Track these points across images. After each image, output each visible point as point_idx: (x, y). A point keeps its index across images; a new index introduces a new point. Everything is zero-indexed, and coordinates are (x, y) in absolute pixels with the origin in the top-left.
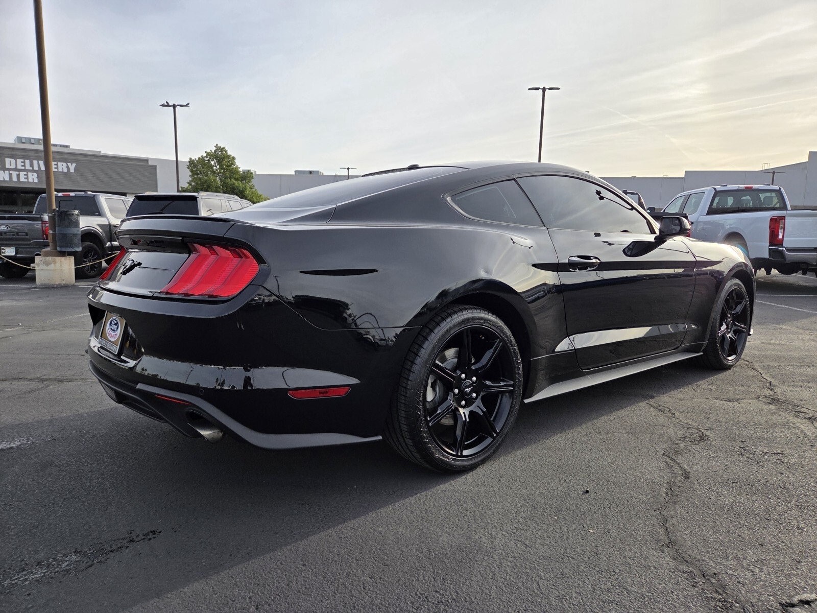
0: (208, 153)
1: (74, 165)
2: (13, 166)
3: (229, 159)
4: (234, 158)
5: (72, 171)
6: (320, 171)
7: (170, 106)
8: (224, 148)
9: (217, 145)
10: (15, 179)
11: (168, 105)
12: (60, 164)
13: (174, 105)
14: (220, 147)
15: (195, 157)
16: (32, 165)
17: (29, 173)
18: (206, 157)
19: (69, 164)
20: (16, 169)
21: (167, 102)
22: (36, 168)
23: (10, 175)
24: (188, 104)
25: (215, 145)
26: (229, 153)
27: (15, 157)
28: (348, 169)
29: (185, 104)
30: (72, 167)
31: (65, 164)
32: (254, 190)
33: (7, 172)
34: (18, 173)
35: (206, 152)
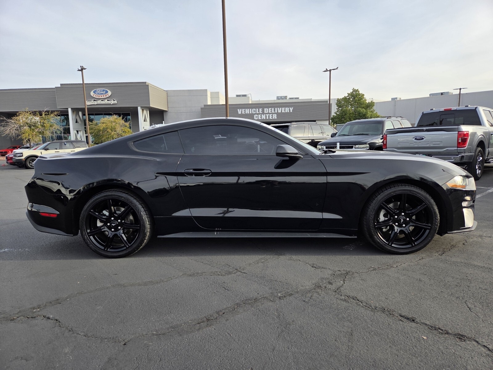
0: (349, 94)
1: (292, 108)
2: (267, 112)
3: (360, 96)
4: (363, 95)
5: (291, 111)
6: (450, 91)
7: (328, 71)
8: (357, 90)
9: (353, 88)
10: (267, 118)
11: (327, 71)
12: (286, 108)
13: (330, 70)
14: (355, 89)
15: (341, 97)
16: (274, 111)
17: (273, 115)
18: (348, 96)
19: (290, 108)
20: (268, 113)
21: (326, 69)
22: (276, 112)
23: (266, 116)
24: (337, 68)
25: (352, 89)
26: (360, 92)
27: (268, 107)
28: (460, 89)
29: (336, 68)
30: (291, 109)
31: (288, 109)
32: (375, 113)
33: (265, 115)
34: (269, 115)
35: (348, 94)
